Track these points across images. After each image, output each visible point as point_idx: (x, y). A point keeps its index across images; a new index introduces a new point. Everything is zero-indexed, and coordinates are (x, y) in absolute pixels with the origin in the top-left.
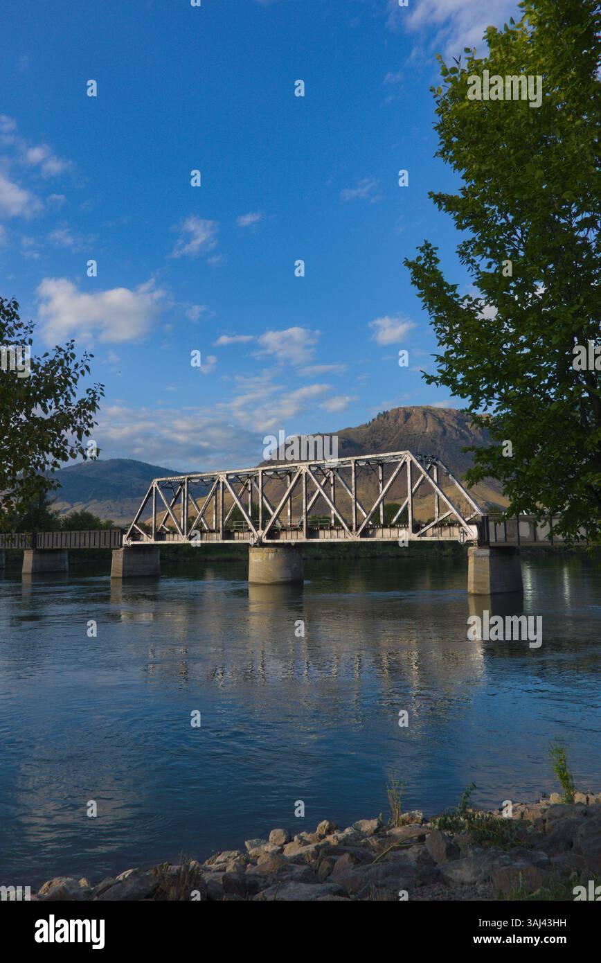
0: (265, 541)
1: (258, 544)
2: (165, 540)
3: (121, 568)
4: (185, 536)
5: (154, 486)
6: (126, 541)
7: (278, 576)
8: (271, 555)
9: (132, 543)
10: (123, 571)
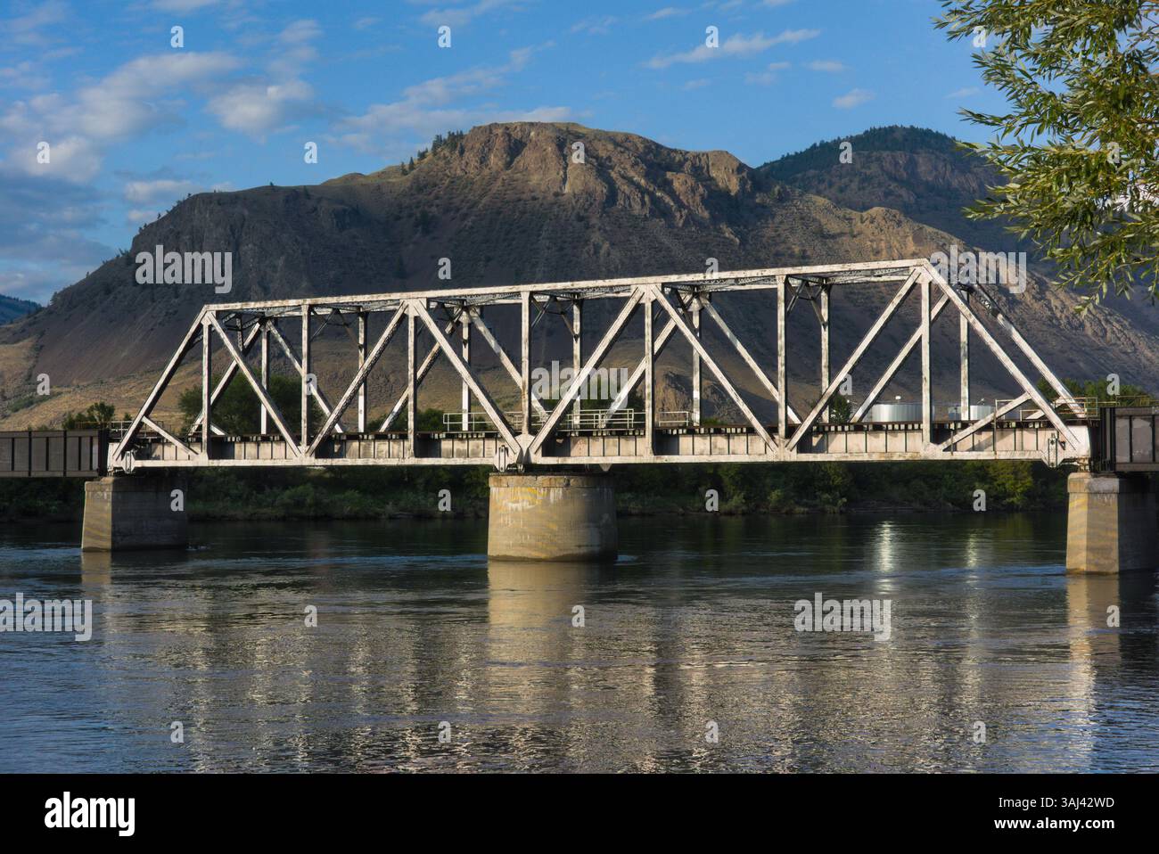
0: (538, 459)
1: (521, 467)
2: (232, 457)
3: (108, 527)
4: (304, 447)
5: (206, 324)
6: (116, 457)
7: (571, 542)
8: (556, 494)
9: (139, 464)
10: (114, 534)
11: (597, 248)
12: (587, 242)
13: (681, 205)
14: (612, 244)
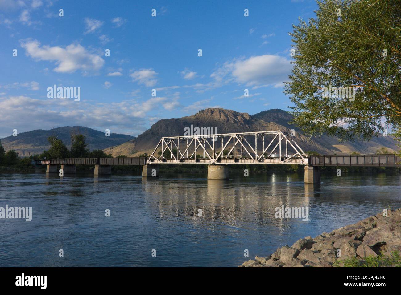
0: (216, 163)
1: (213, 164)
2: (166, 162)
4: (178, 160)
5: (162, 140)
6: (148, 162)
7: (221, 177)
8: (219, 169)
9: (151, 163)
10: (147, 174)
11: (226, 128)
12: (224, 128)
13: (239, 122)
14: (228, 128)
